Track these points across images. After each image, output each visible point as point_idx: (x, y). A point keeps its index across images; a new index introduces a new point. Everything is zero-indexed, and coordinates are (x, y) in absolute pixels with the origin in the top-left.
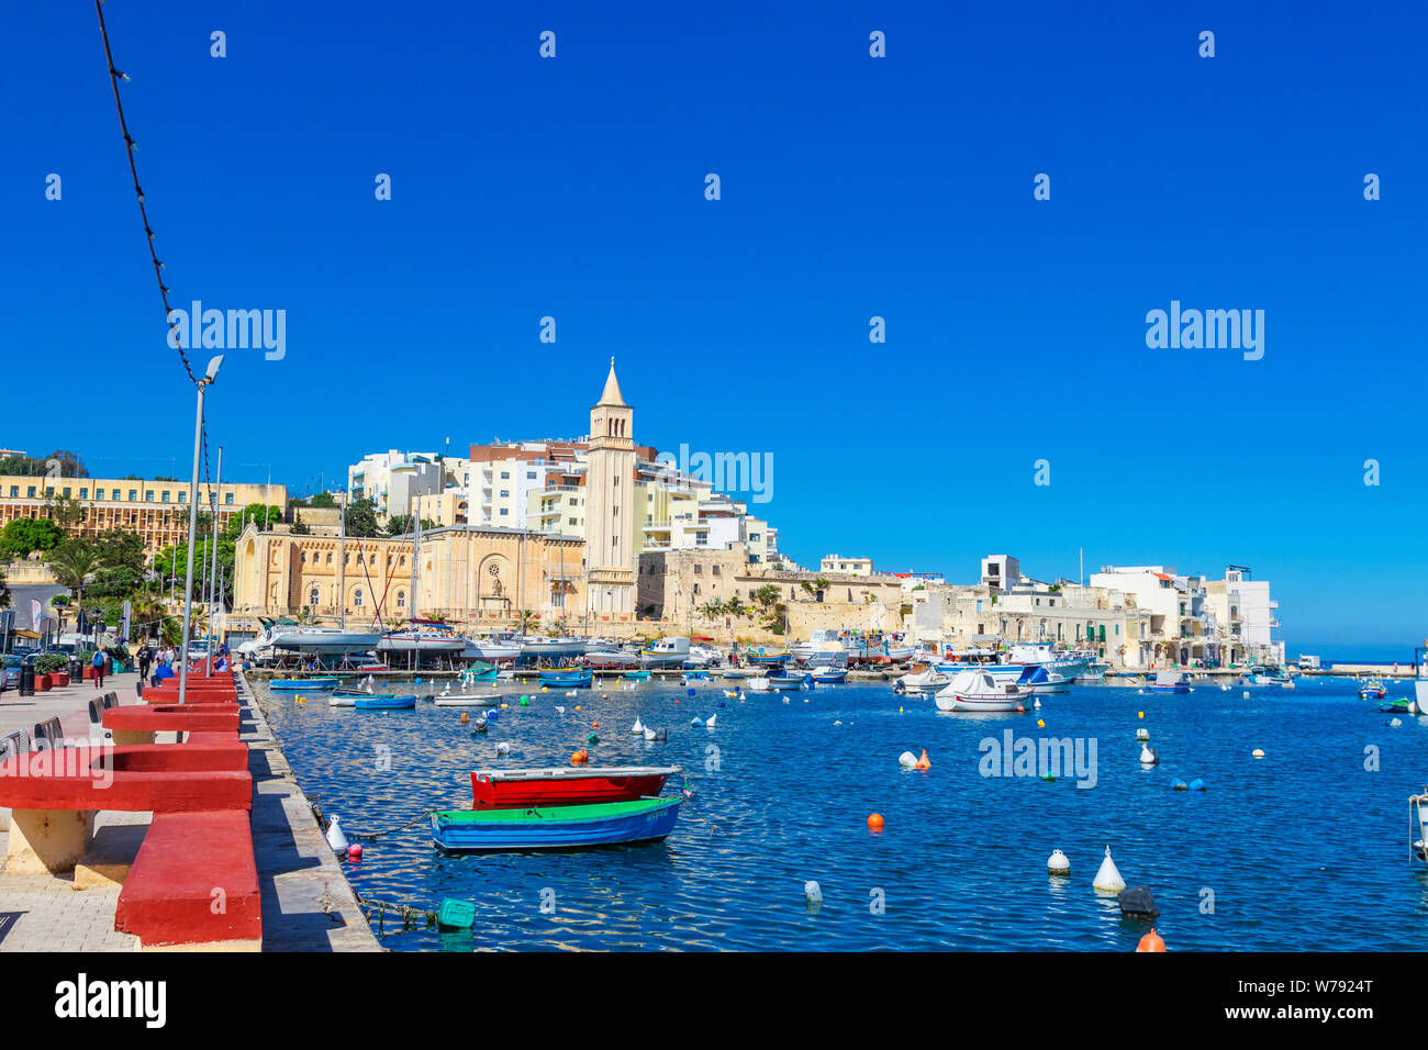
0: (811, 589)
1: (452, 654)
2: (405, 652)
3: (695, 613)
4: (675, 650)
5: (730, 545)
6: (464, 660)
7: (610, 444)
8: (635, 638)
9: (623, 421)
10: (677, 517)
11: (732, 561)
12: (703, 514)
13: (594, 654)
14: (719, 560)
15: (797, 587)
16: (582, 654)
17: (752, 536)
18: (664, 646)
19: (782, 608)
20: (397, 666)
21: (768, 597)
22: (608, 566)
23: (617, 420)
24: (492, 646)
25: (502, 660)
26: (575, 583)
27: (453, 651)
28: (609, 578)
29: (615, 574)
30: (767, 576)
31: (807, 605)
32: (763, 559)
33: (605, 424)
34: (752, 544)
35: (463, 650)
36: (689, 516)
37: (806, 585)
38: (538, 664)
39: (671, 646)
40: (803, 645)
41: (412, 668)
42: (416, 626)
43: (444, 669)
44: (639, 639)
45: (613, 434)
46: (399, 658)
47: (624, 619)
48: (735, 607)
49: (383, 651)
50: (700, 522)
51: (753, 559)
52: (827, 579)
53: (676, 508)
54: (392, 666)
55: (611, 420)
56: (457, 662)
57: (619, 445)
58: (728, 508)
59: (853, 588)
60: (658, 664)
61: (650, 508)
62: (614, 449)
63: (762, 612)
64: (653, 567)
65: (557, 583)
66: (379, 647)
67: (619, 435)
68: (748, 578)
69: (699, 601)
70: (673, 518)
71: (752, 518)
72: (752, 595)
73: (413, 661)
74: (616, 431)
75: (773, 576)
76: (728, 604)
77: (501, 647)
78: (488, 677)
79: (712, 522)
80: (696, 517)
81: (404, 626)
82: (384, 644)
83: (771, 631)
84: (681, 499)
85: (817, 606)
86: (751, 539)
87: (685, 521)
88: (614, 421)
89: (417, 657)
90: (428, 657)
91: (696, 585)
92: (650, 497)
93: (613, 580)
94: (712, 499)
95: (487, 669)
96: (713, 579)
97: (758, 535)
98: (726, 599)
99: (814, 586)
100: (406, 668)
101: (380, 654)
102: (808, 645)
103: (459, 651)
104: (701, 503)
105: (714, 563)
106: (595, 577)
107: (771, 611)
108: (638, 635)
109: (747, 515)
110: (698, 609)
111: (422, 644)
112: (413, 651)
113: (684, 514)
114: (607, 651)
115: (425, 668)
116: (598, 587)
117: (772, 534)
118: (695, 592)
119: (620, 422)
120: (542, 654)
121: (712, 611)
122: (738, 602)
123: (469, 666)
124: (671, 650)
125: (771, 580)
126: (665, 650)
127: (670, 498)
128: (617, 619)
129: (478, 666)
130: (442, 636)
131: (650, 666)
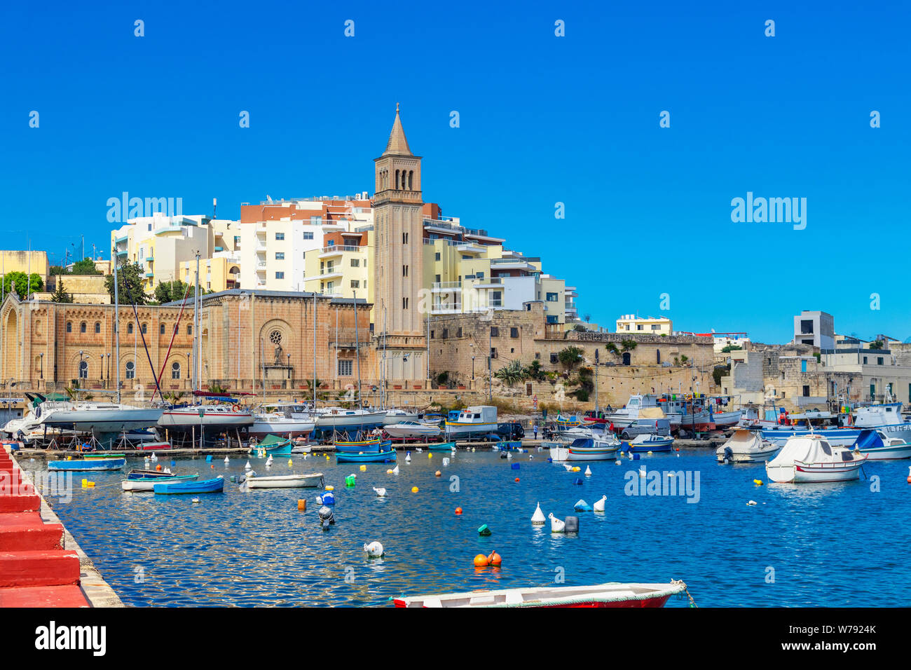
0: (616, 351)
1: (240, 429)
2: (188, 428)
3: (493, 380)
4: (481, 420)
5: (529, 306)
6: (254, 434)
7: (397, 197)
8: (431, 408)
9: (411, 173)
10: (467, 277)
11: (532, 322)
12: (495, 273)
13: (394, 426)
14: (518, 322)
15: (603, 350)
16: (381, 427)
17: (549, 296)
18: (469, 416)
19: (586, 372)
20: (180, 444)
21: (570, 359)
22: (399, 330)
23: (404, 172)
24: (283, 420)
25: (296, 435)
26: (364, 349)
27: (240, 426)
28: (400, 343)
29: (407, 339)
30: (570, 337)
31: (613, 368)
32: (561, 320)
33: (391, 176)
34: (549, 304)
35: (252, 425)
36: (480, 276)
37: (611, 347)
38: (334, 439)
39: (477, 416)
40: (618, 412)
41: (197, 446)
42: (199, 399)
43: (232, 447)
44: (435, 408)
45: (400, 187)
46: (182, 435)
47: (418, 387)
48: (535, 372)
49: (164, 427)
50: (493, 282)
51: (551, 320)
52: (634, 339)
53: (465, 267)
54: (174, 443)
55: (397, 172)
56: (246, 438)
57: (408, 198)
58: (523, 265)
59: (662, 350)
60: (464, 436)
61: (439, 267)
62: (403, 203)
63: (566, 377)
64: (445, 331)
65: (344, 350)
66: (160, 423)
67: (407, 188)
68: (547, 339)
69: (497, 366)
70: (463, 278)
71: (547, 276)
72: (554, 359)
73: (197, 438)
74: (403, 185)
75: (576, 338)
76: (528, 369)
77: (293, 421)
78: (281, 453)
79: (505, 281)
80: (487, 276)
81: (183, 400)
82: (165, 420)
83: (575, 398)
84: (471, 257)
85: (624, 370)
86: (548, 299)
87: (477, 281)
88: (401, 173)
89: (202, 433)
90: (213, 433)
91: (493, 350)
92: (438, 256)
93: (405, 345)
94: (504, 257)
95: (279, 444)
96: (511, 343)
97: (556, 294)
98: (526, 362)
99: (620, 347)
100: (189, 446)
101: (161, 430)
102: (624, 411)
103: (247, 426)
104: (494, 261)
105: (512, 324)
106: (384, 342)
107: (575, 376)
108: (433, 404)
109: (542, 273)
110: (496, 375)
111: (208, 419)
112: (198, 427)
113: (475, 274)
114: (408, 423)
115: (211, 446)
116: (389, 353)
117: (570, 293)
118: (493, 356)
119: (408, 173)
120: (338, 428)
121: (510, 377)
122: (539, 366)
123: (259, 442)
124: (477, 421)
125: (573, 341)
126: (470, 421)
127: (459, 256)
128: (410, 388)
129: (270, 441)
130: (229, 410)
131: (454, 438)
